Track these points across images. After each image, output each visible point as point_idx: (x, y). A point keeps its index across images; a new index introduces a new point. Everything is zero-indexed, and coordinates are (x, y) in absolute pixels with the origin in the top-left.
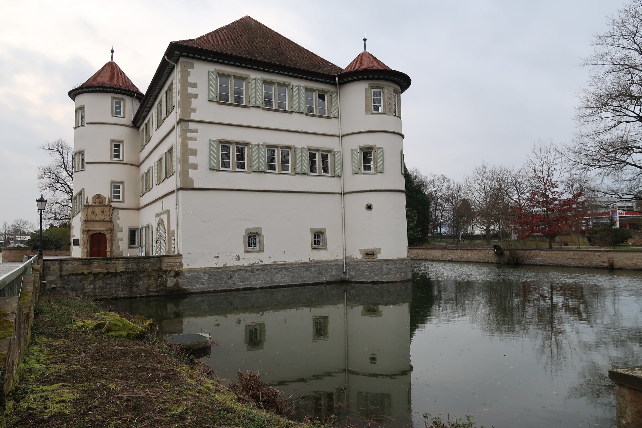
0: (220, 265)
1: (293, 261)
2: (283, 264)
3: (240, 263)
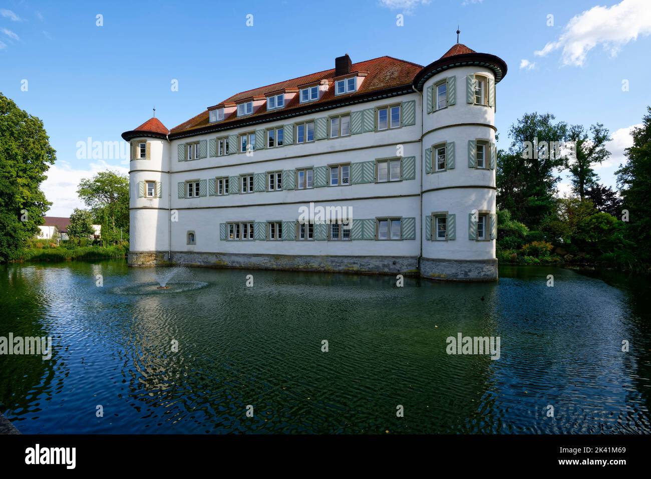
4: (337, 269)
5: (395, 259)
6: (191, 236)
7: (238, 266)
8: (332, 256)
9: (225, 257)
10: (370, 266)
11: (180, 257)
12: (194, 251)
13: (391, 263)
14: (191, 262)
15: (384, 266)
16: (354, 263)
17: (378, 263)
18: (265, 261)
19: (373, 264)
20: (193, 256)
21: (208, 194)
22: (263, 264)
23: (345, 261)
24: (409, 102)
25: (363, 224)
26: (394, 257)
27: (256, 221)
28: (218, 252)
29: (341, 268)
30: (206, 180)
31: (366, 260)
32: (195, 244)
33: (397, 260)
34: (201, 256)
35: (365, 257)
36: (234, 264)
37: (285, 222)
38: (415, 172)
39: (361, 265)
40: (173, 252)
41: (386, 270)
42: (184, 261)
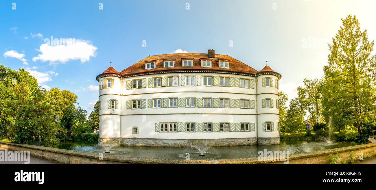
4: (224, 145)
5: (248, 139)
6: (136, 130)
7: (167, 145)
8: (222, 139)
9: (159, 141)
10: (239, 142)
11: (128, 141)
12: (137, 138)
13: (247, 141)
14: (136, 143)
15: (244, 142)
16: (232, 141)
17: (242, 141)
18: (185, 143)
19: (240, 141)
20: (137, 140)
21: (147, 107)
22: (184, 144)
23: (228, 141)
24: (252, 80)
25: (235, 125)
26: (248, 138)
27: (179, 122)
28: (154, 138)
29: (226, 144)
30: (146, 100)
31: (237, 140)
32: (138, 134)
33: (249, 139)
34: (143, 140)
35: (236, 139)
36: (165, 145)
37: (197, 123)
38: (254, 106)
39: (235, 142)
40: (123, 138)
41: (245, 143)
42: (131, 143)
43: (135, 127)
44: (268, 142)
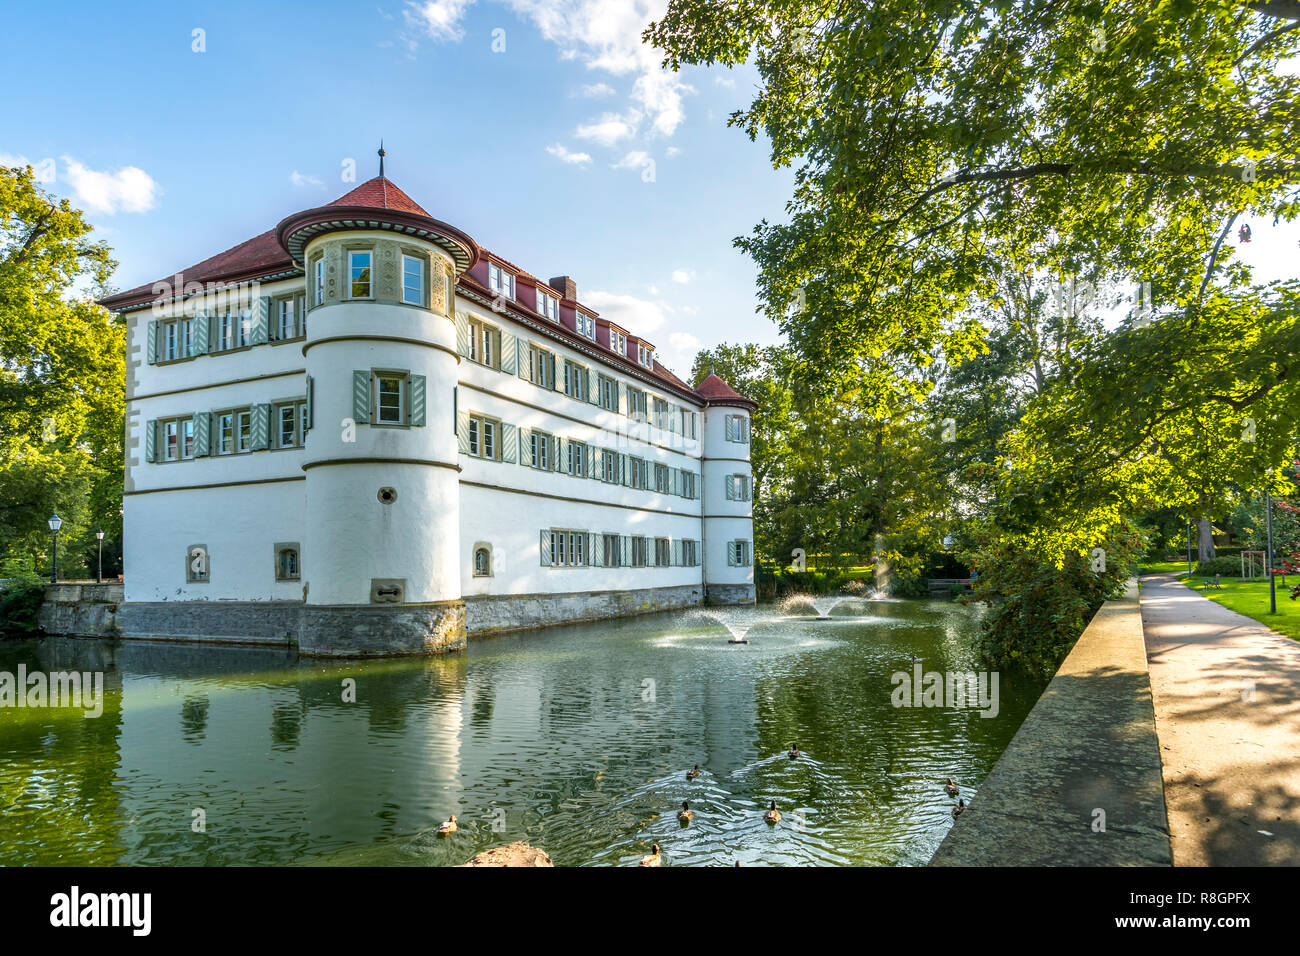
0: (160, 600)
1: (247, 599)
2: (233, 604)
3: (181, 598)
43: (481, 543)
44: (743, 596)
